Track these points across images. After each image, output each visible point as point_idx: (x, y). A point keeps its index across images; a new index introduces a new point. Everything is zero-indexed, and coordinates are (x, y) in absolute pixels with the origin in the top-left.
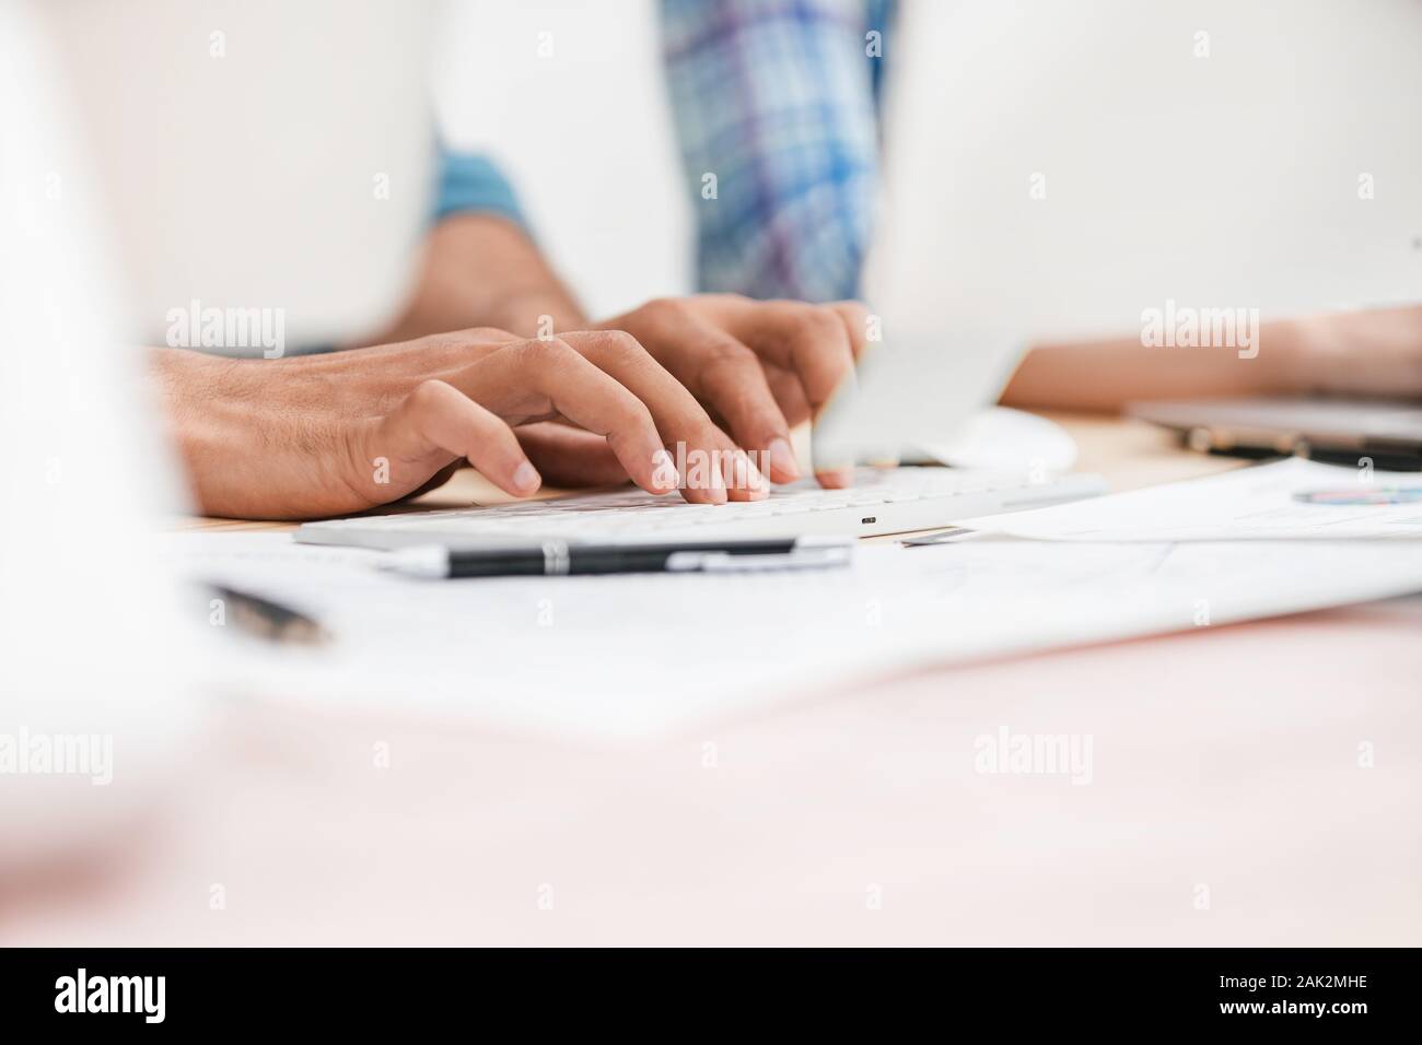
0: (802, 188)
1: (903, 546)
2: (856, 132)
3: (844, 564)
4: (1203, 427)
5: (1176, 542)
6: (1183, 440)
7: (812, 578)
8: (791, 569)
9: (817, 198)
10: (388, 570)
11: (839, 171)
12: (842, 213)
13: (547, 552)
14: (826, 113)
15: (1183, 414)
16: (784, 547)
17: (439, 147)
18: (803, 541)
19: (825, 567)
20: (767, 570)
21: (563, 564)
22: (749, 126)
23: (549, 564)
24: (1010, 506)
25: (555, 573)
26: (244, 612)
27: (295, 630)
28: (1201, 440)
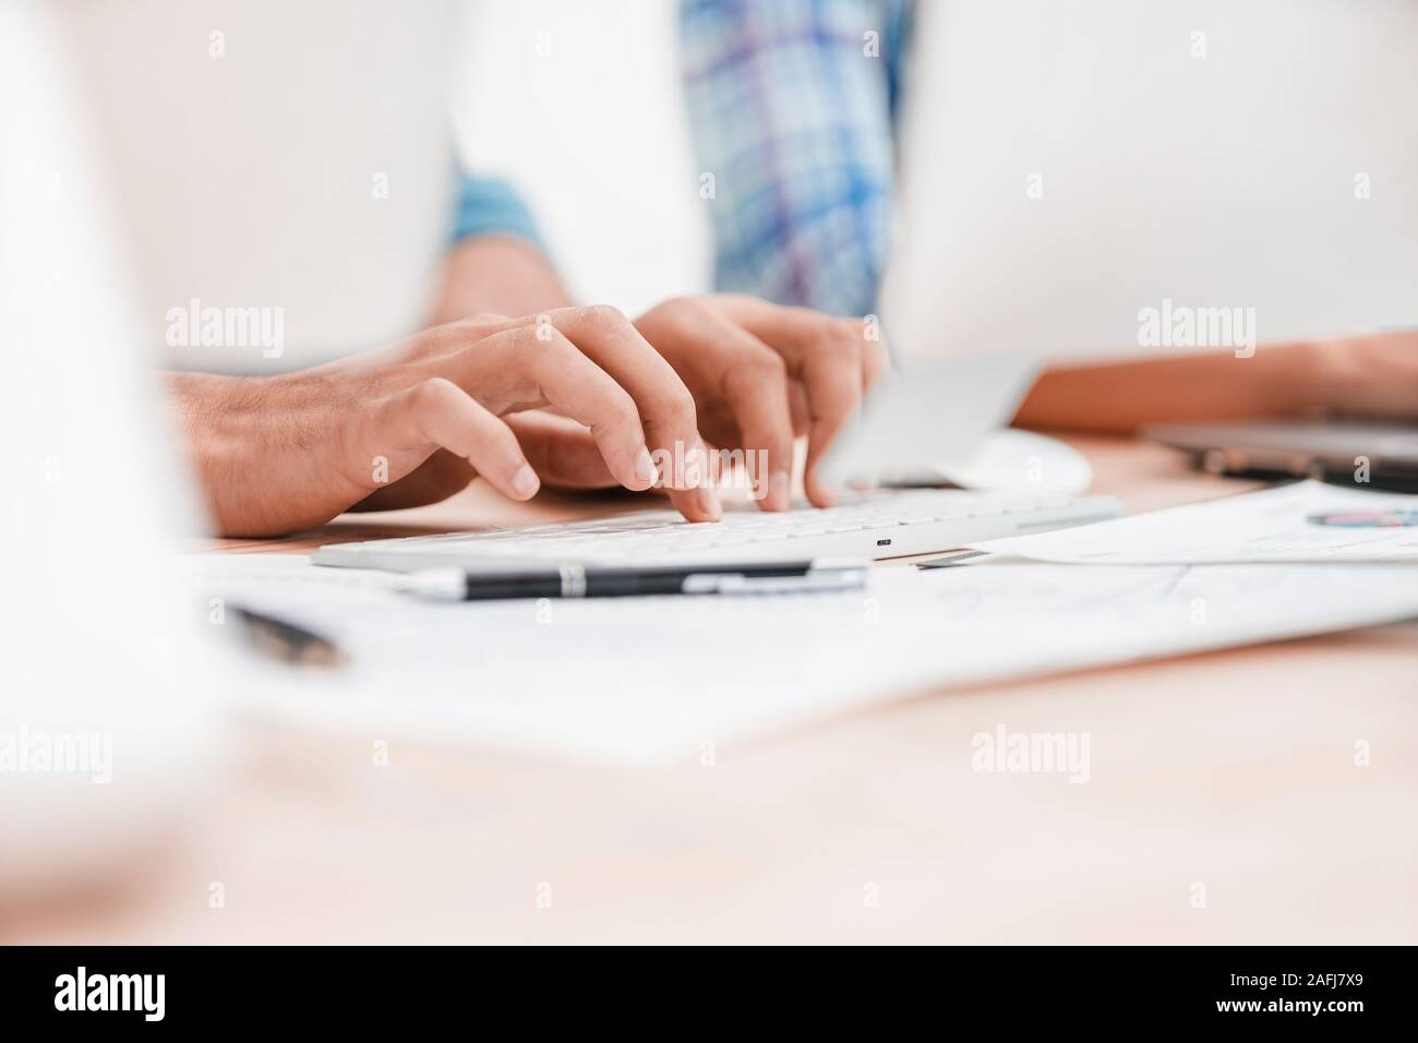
0: (820, 211)
1: (917, 568)
2: (874, 154)
3: (860, 586)
4: (1217, 449)
5: (1190, 565)
6: (1197, 463)
7: (827, 601)
8: (807, 591)
9: (837, 221)
10: (405, 592)
11: (857, 194)
12: (861, 236)
13: (564, 574)
14: (845, 136)
15: (1199, 436)
16: (800, 570)
17: (456, 168)
18: (819, 563)
19: (840, 589)
20: (783, 593)
21: (580, 586)
22: (768, 148)
23: (565, 587)
24: (1025, 527)
25: (572, 596)
26: (262, 634)
27: (313, 652)
28: (1216, 462)
